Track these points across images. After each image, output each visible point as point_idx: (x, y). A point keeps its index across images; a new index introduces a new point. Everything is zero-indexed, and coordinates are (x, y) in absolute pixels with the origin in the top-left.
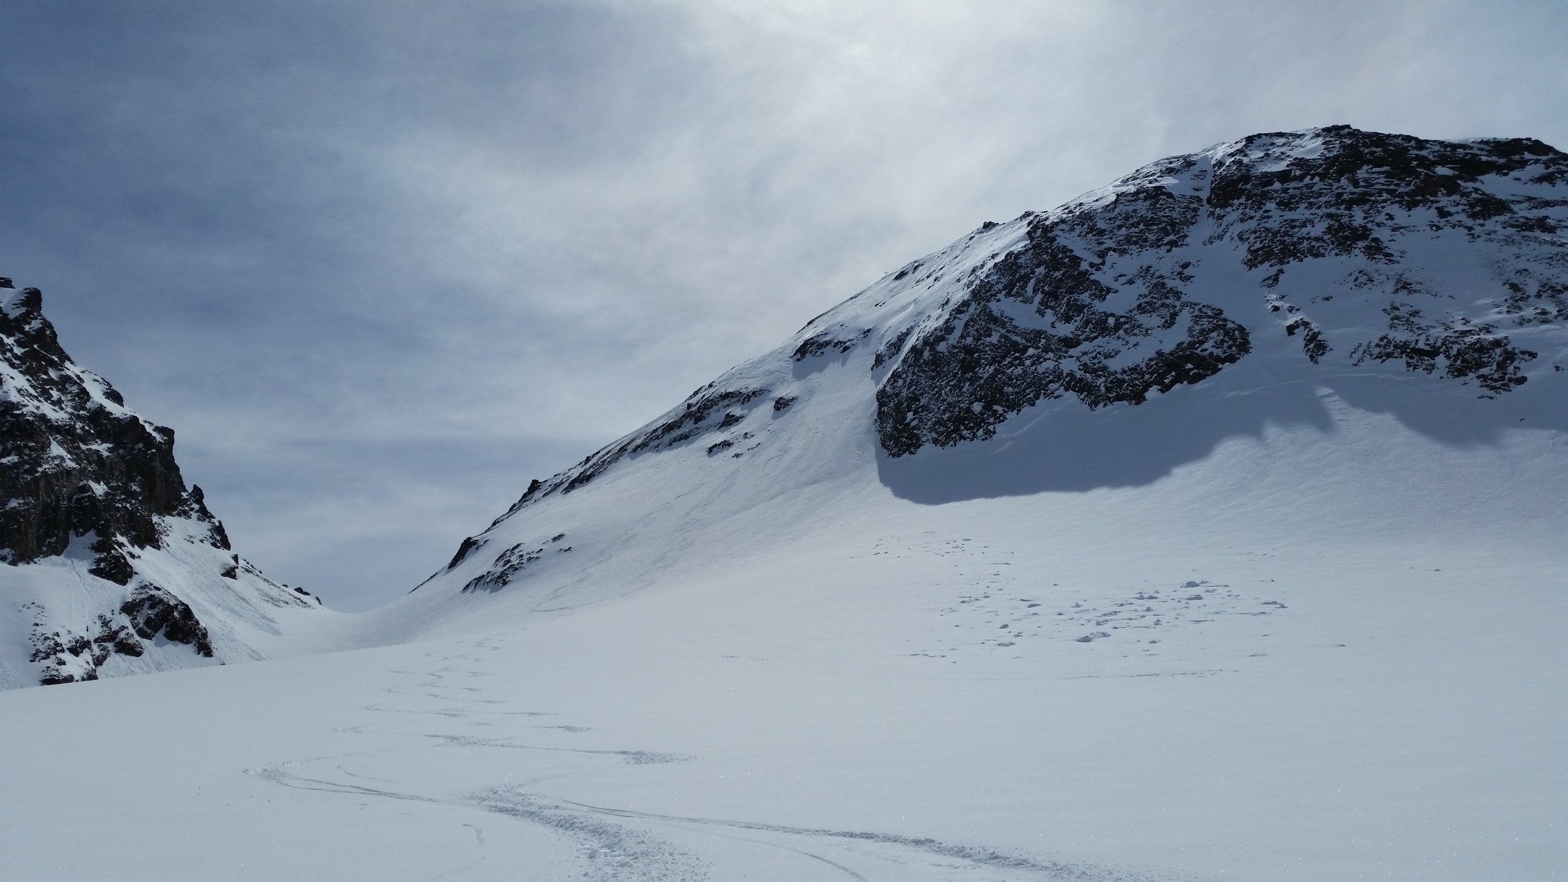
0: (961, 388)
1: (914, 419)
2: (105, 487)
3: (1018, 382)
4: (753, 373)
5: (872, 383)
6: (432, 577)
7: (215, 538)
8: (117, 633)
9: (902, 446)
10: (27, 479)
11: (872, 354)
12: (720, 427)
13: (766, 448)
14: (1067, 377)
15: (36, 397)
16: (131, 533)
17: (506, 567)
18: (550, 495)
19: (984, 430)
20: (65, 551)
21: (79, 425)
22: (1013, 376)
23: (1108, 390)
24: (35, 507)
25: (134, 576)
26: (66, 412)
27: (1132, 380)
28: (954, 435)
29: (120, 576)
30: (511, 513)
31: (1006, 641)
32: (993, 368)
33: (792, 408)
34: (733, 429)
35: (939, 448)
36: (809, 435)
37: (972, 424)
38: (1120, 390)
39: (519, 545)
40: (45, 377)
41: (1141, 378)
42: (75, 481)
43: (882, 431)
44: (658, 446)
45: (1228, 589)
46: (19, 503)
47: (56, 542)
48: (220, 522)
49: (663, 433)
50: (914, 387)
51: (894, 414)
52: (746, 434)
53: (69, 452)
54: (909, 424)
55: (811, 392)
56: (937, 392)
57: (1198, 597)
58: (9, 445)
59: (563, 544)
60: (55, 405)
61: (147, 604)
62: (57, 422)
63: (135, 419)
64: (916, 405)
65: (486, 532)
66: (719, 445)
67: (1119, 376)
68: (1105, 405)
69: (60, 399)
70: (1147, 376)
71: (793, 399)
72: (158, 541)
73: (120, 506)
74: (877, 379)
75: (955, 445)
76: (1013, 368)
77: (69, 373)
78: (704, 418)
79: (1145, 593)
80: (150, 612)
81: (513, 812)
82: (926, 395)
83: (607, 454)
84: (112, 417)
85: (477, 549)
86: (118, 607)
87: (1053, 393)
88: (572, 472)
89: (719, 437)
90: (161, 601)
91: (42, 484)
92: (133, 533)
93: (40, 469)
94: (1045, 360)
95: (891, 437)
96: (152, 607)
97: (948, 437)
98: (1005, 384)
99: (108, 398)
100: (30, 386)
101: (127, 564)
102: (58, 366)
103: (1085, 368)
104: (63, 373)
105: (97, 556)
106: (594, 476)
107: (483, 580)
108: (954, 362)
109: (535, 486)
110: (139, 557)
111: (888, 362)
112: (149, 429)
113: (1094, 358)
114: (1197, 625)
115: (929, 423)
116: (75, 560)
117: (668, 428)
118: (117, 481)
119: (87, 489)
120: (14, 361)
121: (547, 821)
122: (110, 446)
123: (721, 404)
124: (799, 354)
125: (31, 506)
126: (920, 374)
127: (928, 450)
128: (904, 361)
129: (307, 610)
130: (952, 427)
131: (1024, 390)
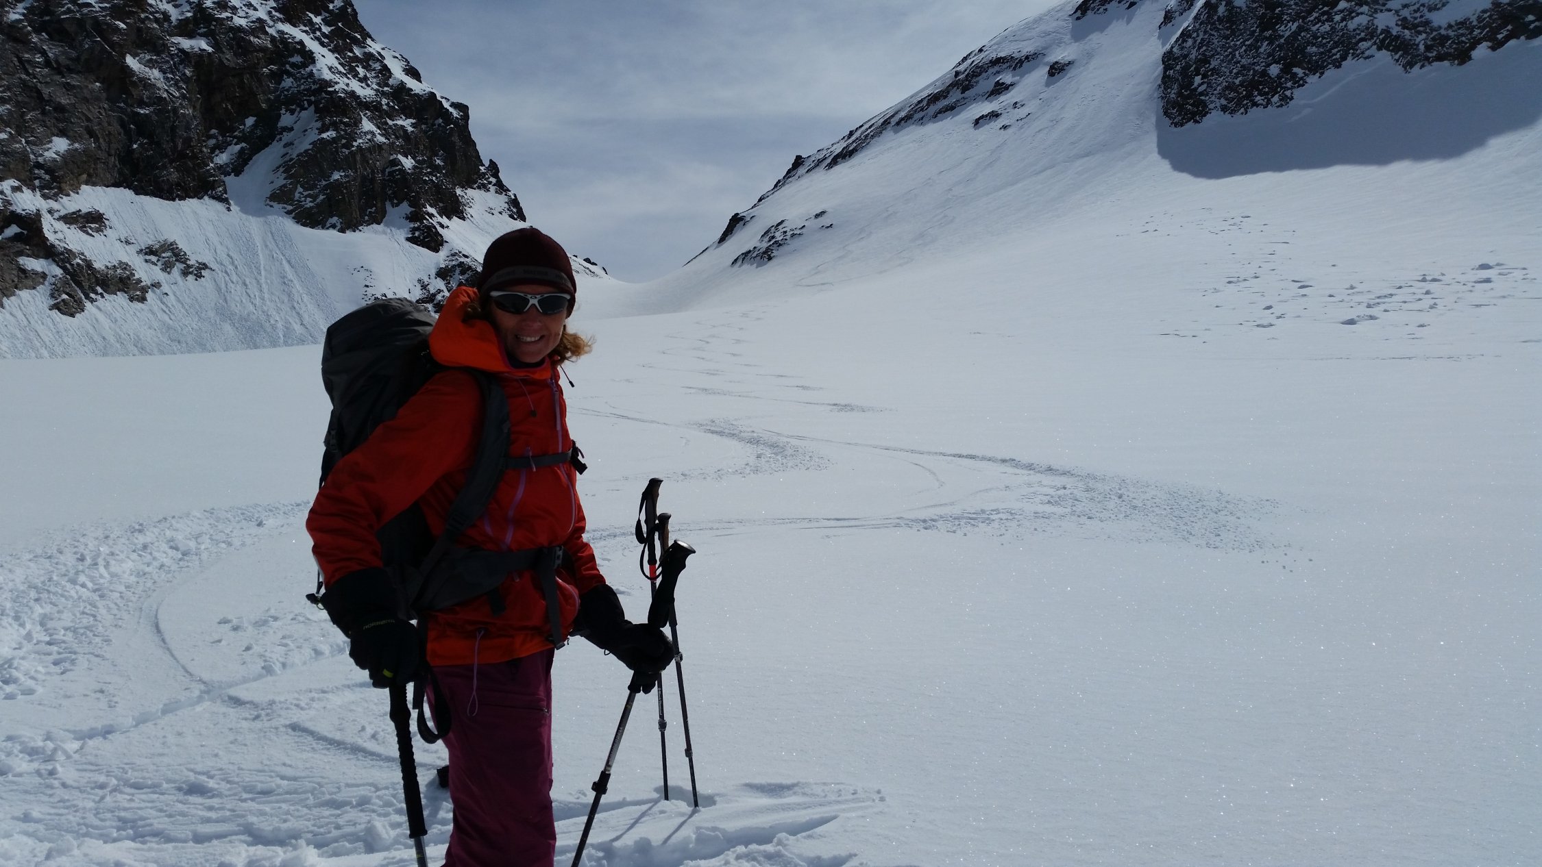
0: (1257, 48)
1: (1202, 83)
2: (413, 161)
3: (1324, 41)
4: (1028, 35)
5: (1159, 43)
6: (703, 251)
7: (512, 210)
8: (434, 295)
9: (1186, 114)
10: (345, 153)
11: (1162, 10)
12: (989, 96)
13: (1036, 118)
14: (1381, 34)
15: (345, 74)
16: (438, 205)
17: (771, 243)
18: (813, 171)
19: (1280, 96)
20: (384, 220)
21: (384, 101)
22: (1319, 34)
23: (1428, 48)
24: (354, 180)
25: (445, 244)
26: (372, 89)
27: (1458, 36)
28: (1245, 102)
29: (433, 244)
30: (776, 189)
31: (1265, 322)
32: (1296, 24)
33: (1067, 73)
34: (1002, 98)
35: (1227, 116)
36: (1084, 103)
37: (1267, 89)
38: (1442, 48)
39: (782, 222)
40: (351, 55)
41: (1469, 34)
42: (386, 155)
43: (1166, 97)
44: (922, 118)
45: (1525, 272)
46: (341, 176)
47: (376, 212)
48: (515, 195)
49: (928, 105)
50: (1204, 48)
51: (1180, 78)
52: (1016, 103)
53: (379, 128)
54: (1196, 89)
55: (1090, 55)
56: (1230, 53)
57: (1488, 281)
58: (327, 120)
59: (825, 221)
60: (362, 82)
61: (458, 270)
62: (365, 99)
63: (433, 95)
64: (1206, 68)
65: (752, 208)
66: (986, 116)
67: (1443, 32)
68: (1422, 66)
69: (366, 76)
70: (1476, 32)
71: (1069, 63)
72: (462, 212)
73: (427, 179)
74: (1163, 38)
75: (1246, 113)
76: (1320, 24)
77: (371, 50)
78: (972, 86)
79: (1430, 275)
80: (461, 277)
81: (721, 433)
82: (1217, 57)
83: (870, 127)
84: (413, 93)
85: (744, 224)
86: (433, 272)
87: (1363, 53)
88: (835, 146)
89: (986, 108)
90: (470, 267)
91: (358, 158)
92: (441, 205)
93: (355, 144)
94: (1358, 14)
95: (1174, 104)
96: (462, 273)
97: (1239, 104)
98: (1309, 43)
99: (407, 74)
100: (339, 63)
101: (437, 234)
102: (362, 44)
103: (1404, 23)
104: (366, 50)
105: (412, 226)
106: (857, 151)
107: (750, 255)
108: (1252, 19)
109: (799, 161)
110: (448, 227)
111: (1179, 19)
112: (446, 105)
113: (1415, 11)
114: (1478, 309)
115: (1219, 88)
116: (393, 229)
117: (934, 98)
118: (423, 156)
119: (396, 162)
120: (323, 39)
121: (741, 439)
122: (414, 121)
123: (991, 70)
124: (1079, 12)
125: (351, 178)
126: (1212, 33)
127: (1215, 118)
128: (1196, 18)
129: (595, 278)
130: (1244, 93)
131: (1330, 51)
